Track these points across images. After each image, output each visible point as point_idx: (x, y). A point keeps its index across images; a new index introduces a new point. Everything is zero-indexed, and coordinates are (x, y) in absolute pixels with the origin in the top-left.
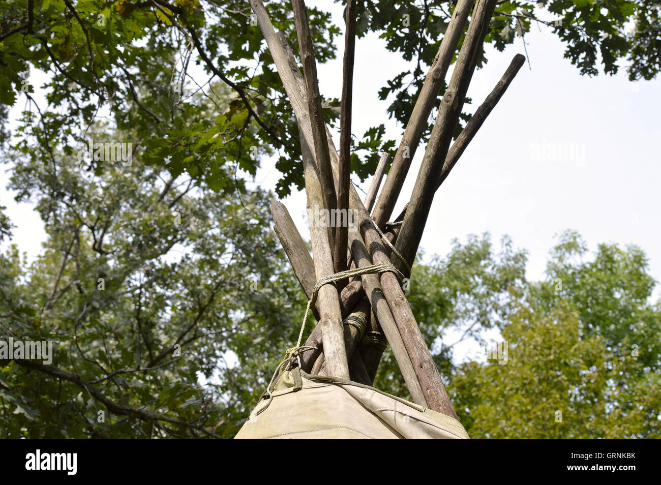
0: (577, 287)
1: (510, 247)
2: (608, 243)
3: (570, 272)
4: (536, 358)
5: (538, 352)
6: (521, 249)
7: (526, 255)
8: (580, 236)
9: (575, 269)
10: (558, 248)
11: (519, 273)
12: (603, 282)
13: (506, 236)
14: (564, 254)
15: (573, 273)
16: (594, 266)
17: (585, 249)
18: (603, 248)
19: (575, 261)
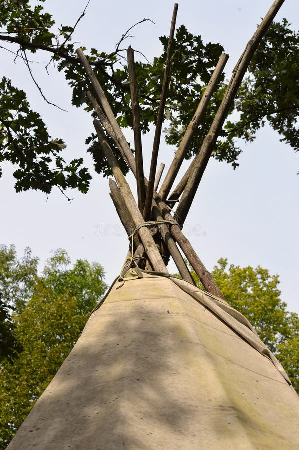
0: (62, 284)
1: (30, 255)
2: (83, 260)
3: (58, 275)
4: (53, 321)
5: (54, 318)
6: (35, 257)
7: (38, 261)
8: (67, 253)
9: (61, 273)
10: (53, 259)
11: (33, 271)
12: (78, 283)
13: (28, 248)
14: (56, 264)
15: (60, 276)
16: (73, 273)
17: (69, 262)
18: (80, 263)
19: (63, 268)
